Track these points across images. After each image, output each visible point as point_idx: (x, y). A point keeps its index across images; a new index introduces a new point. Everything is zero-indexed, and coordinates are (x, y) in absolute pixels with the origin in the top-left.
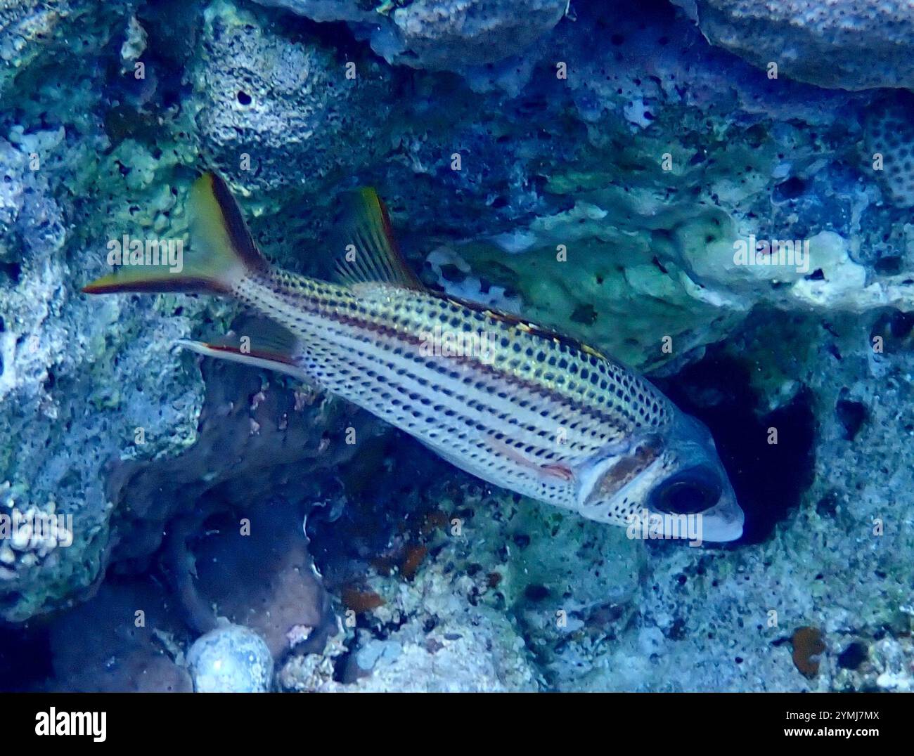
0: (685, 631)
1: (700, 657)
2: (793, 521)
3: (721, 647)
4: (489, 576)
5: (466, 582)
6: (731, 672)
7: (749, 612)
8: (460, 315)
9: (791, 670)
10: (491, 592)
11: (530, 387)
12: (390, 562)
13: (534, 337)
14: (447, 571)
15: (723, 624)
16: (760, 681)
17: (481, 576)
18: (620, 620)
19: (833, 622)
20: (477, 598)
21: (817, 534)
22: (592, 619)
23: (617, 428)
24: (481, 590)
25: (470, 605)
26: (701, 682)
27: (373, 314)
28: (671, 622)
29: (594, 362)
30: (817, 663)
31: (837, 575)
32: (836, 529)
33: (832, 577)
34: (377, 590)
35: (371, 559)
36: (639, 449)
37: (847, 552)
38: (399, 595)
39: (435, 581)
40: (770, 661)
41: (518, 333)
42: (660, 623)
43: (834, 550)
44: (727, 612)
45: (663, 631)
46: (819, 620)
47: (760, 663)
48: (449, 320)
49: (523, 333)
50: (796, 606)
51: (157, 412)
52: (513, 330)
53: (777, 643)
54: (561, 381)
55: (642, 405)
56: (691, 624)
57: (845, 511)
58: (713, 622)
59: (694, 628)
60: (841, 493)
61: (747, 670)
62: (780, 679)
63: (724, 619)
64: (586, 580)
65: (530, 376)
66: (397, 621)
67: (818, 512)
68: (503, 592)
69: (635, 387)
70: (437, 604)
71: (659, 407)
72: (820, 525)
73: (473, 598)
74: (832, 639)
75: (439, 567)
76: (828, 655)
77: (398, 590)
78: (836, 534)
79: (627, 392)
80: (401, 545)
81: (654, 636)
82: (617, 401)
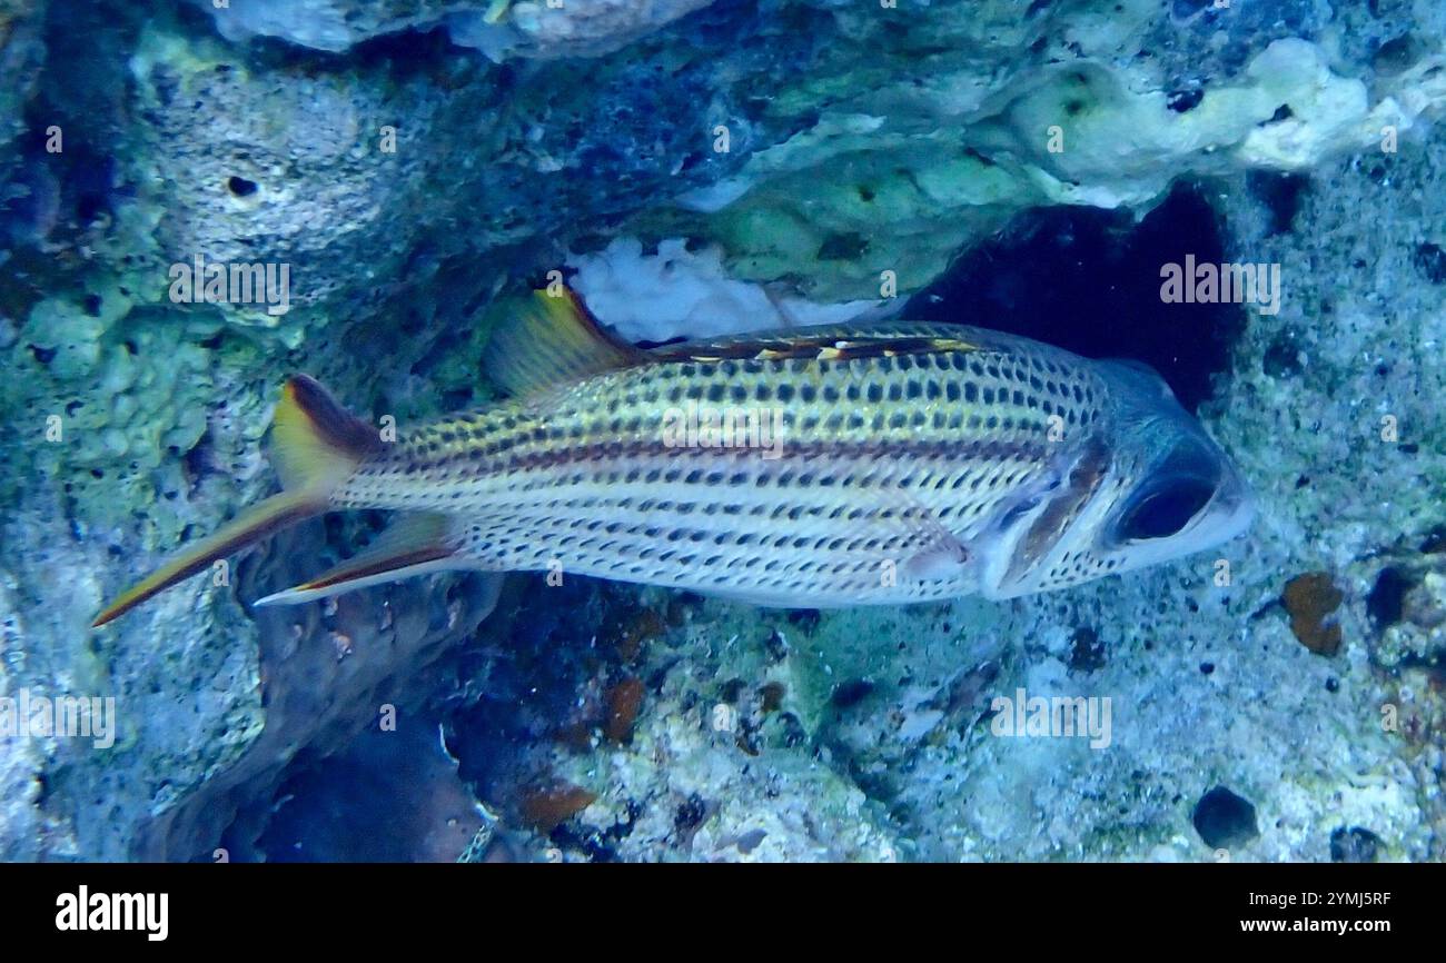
0: (1101, 649)
1: (1142, 689)
2: (1227, 397)
3: (1171, 657)
4: (762, 691)
5: (724, 717)
6: (1199, 693)
7: (1201, 581)
8: (719, 377)
9: (1297, 652)
10: (773, 716)
11: (872, 451)
12: (587, 728)
13: (852, 363)
14: (687, 707)
15: (1162, 617)
16: (1253, 693)
17: (746, 695)
18: (998, 681)
19: (1343, 547)
20: (753, 736)
21: (1278, 413)
22: (953, 701)
23: (1029, 458)
24: (755, 719)
25: (748, 758)
26: (1157, 730)
27: (576, 433)
28: (1071, 639)
29: (960, 364)
30: (1334, 627)
31: (1331, 470)
32: (1308, 393)
33: (1326, 476)
34: (576, 780)
35: (555, 735)
36: (1074, 475)
37: (1338, 428)
38: (614, 774)
39: (672, 732)
40: (1257, 651)
41: (824, 368)
42: (1052, 648)
43: (1315, 430)
44: (1164, 595)
45: (1061, 659)
46: (1321, 554)
47: (1243, 660)
48: (705, 392)
49: (832, 365)
50: (1278, 546)
51: (191, 710)
52: (814, 366)
53: (1258, 616)
54: (919, 420)
55: (1057, 401)
56: (1109, 634)
57: (1314, 358)
58: (1145, 620)
59: (1115, 640)
60: (1301, 332)
61: (1225, 681)
62: (1283, 676)
63: (1162, 608)
64: (932, 647)
65: (863, 434)
66: (624, 819)
67: (1267, 372)
68: (792, 710)
69: (1038, 375)
70: (691, 775)
71: (1083, 390)
72: (1279, 393)
73: (746, 739)
74: (1348, 576)
75: (672, 706)
76: (1349, 603)
77: (611, 767)
78: (1311, 403)
79: (1027, 390)
80: (598, 693)
81: (1052, 675)
82: (1018, 413)
